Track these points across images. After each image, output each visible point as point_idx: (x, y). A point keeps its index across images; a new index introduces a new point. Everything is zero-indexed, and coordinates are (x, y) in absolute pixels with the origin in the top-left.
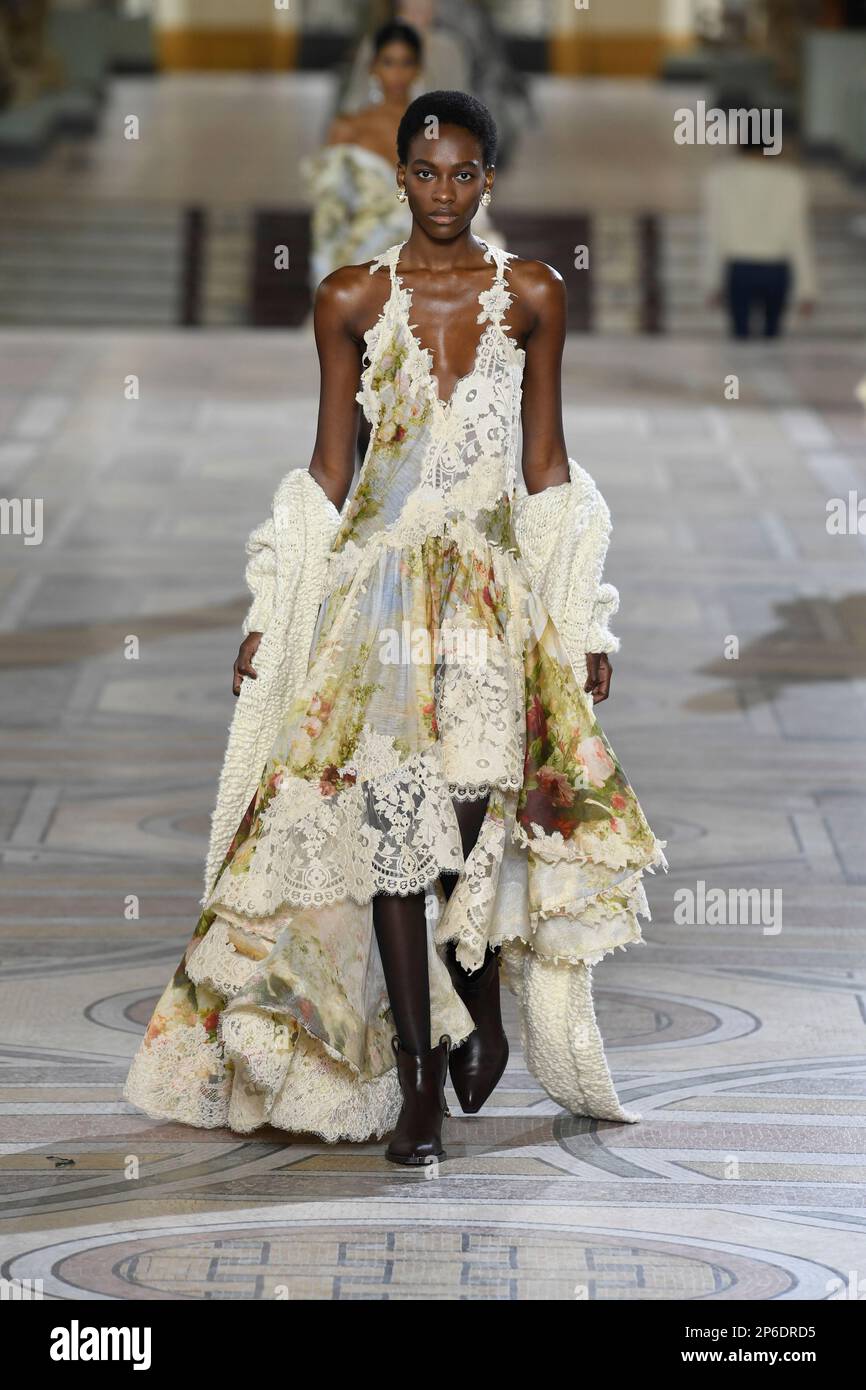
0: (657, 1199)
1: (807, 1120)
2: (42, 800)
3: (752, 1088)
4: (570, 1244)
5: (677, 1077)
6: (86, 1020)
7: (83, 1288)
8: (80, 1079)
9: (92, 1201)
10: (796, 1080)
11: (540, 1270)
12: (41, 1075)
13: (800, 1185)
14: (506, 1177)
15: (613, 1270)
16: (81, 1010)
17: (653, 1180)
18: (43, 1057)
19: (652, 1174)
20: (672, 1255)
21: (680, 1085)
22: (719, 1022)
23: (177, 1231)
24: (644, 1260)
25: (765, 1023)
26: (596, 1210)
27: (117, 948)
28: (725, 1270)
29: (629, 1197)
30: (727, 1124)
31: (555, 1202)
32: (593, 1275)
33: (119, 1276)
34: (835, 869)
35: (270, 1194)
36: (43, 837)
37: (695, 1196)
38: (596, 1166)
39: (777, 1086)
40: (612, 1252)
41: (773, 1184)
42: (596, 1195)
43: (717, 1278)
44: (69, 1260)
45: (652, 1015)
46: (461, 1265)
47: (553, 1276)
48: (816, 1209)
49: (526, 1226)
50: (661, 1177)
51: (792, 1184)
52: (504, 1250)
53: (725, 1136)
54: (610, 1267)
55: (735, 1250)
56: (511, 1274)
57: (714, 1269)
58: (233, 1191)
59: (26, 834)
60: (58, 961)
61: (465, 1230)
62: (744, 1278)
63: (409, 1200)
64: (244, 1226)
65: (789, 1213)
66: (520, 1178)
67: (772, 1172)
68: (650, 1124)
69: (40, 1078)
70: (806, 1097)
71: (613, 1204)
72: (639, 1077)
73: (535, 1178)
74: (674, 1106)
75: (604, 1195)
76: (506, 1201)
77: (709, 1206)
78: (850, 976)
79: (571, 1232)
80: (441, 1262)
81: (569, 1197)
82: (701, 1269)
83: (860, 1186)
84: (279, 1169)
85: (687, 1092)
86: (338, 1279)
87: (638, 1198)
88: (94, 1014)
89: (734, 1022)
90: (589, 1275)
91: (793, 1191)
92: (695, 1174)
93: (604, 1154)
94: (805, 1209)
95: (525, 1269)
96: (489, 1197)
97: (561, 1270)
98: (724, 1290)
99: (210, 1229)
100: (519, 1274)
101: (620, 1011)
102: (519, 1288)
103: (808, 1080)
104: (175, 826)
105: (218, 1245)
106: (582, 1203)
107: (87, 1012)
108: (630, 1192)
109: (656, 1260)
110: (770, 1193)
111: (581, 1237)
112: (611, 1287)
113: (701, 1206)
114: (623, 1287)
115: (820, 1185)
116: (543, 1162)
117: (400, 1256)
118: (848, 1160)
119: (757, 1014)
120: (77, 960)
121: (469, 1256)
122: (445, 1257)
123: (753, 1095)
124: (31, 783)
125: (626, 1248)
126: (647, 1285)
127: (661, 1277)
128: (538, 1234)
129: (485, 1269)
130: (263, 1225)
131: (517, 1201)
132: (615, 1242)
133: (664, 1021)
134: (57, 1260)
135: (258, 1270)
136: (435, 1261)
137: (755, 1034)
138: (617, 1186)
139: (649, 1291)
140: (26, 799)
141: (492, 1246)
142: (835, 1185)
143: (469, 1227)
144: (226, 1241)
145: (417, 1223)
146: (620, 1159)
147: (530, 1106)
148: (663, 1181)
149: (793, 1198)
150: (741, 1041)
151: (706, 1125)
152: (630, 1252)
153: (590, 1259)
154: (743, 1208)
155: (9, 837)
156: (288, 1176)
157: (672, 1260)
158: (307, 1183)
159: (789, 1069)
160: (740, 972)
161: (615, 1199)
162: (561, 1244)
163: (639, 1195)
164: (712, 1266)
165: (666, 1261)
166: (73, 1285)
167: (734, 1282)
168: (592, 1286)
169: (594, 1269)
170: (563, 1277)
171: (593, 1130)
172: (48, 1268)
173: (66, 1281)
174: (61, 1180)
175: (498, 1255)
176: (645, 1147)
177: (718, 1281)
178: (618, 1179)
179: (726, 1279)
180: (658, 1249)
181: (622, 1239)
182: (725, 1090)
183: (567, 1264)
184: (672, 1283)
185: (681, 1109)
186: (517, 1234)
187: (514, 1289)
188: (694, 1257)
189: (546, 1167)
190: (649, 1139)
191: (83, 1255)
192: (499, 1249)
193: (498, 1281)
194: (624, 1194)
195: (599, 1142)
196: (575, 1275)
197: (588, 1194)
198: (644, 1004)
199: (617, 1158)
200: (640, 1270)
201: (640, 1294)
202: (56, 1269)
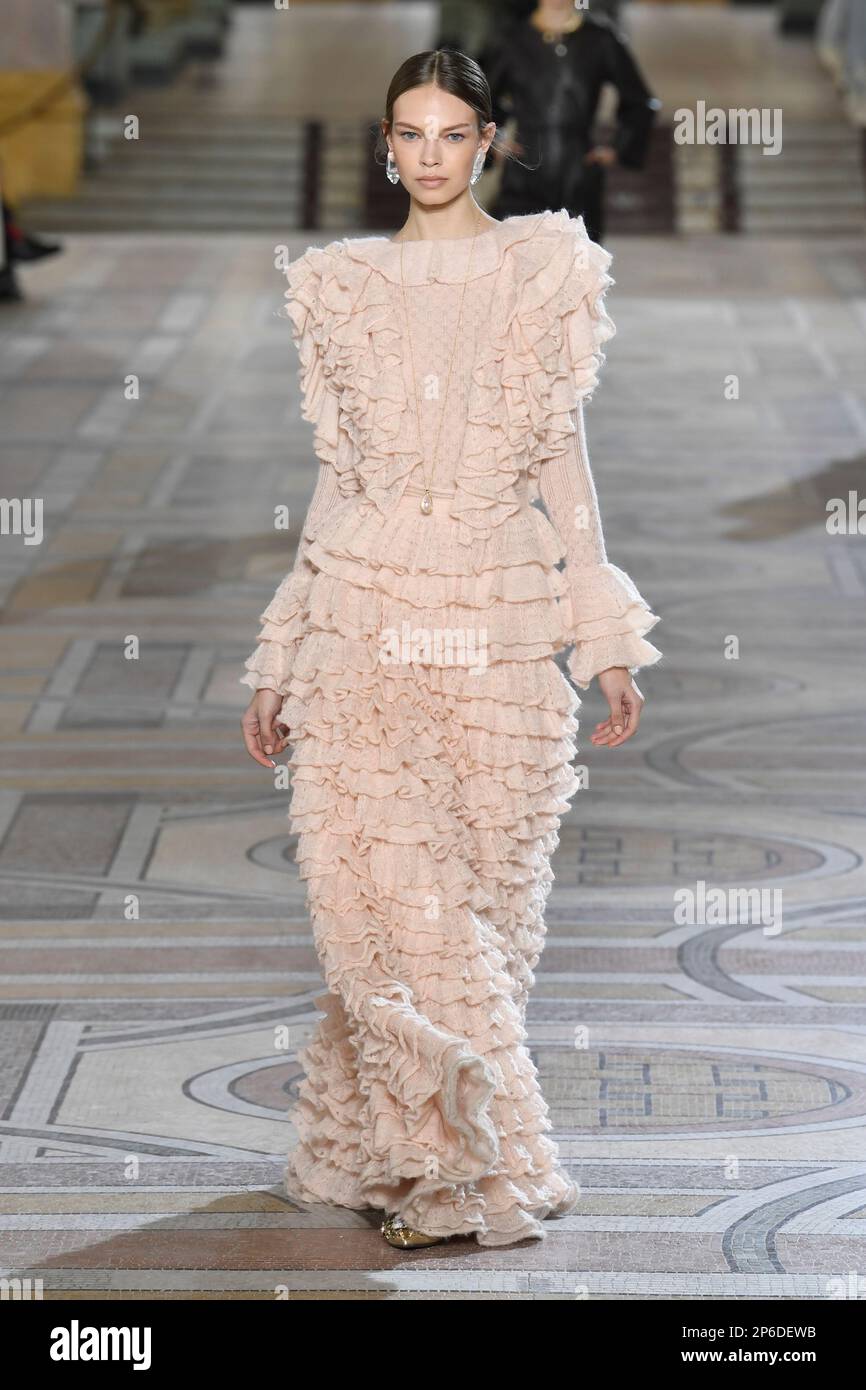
0: (775, 1020)
2: (199, 661)
4: (697, 1061)
5: (788, 909)
6: (249, 863)
7: (257, 1104)
8: (246, 914)
9: (261, 1025)
11: (672, 1085)
12: (210, 911)
14: (636, 1002)
15: (738, 1085)
16: (243, 853)
17: (771, 1004)
18: (211, 895)
19: (768, 998)
20: (791, 1071)
22: (822, 860)
24: (767, 1076)
26: (719, 1031)
28: (840, 1085)
29: (749, 1019)
30: (836, 952)
31: (683, 1024)
32: (720, 1089)
33: (290, 1093)
36: (202, 693)
37: (810, 1017)
38: (718, 990)
40: (736, 1069)
42: (719, 1017)
43: (832, 1090)
44: (243, 1080)
45: (762, 853)
46: (599, 1083)
47: (684, 1090)
49: (657, 1046)
50: (777, 1000)
52: (637, 1067)
53: (834, 962)
54: (735, 1082)
55: (846, 1066)
56: (645, 1089)
57: (830, 1083)
59: (185, 692)
60: (220, 808)
61: (601, 1050)
62: (858, 1092)
63: (549, 1022)
66: (650, 1002)
68: (765, 952)
69: (208, 915)
71: (733, 1025)
73: (662, 1002)
74: (784, 936)
75: (727, 1017)
76: (638, 1023)
77: (824, 1026)
79: (697, 1052)
80: (581, 1079)
81: (695, 1019)
82: (818, 1084)
85: (797, 923)
87: (757, 1019)
88: (256, 855)
89: (836, 859)
90: (715, 1090)
92: (809, 997)
93: (725, 980)
95: (658, 1085)
96: (622, 1019)
97: (690, 1085)
98: (840, 1102)
100: (653, 1089)
101: (734, 850)
102: (653, 1102)
106: (707, 1024)
107: (249, 854)
108: (749, 1015)
109: (777, 1076)
111: (707, 1056)
112: (737, 1101)
113: (815, 1026)
114: (748, 1101)
116: (669, 987)
119: (860, 850)
121: (605, 1073)
122: (584, 1074)
123: (857, 925)
124: (188, 647)
125: (748, 1065)
126: (769, 1098)
127: (782, 1091)
128: (668, 1053)
129: (621, 1085)
131: (647, 1023)
132: (738, 1059)
133: (774, 859)
134: (233, 1078)
136: (575, 1078)
137: (856, 872)
138: (738, 1009)
139: (773, 1103)
140: (184, 660)
141: (628, 1064)
143: (605, 1047)
145: (557, 1043)
146: (741, 984)
147: (656, 936)
148: (779, 1004)
150: (844, 877)
151: (817, 953)
152: (753, 1069)
153: (716, 1075)
154: (853, 1028)
155: (171, 693)
157: (792, 1076)
160: (841, 814)
161: (735, 1021)
162: (689, 1061)
163: (757, 1017)
164: (828, 1080)
165: (786, 1076)
166: (248, 1102)
167: (849, 1095)
168: (720, 1100)
169: (720, 1084)
170: (692, 1091)
171: (714, 958)
172: (224, 1086)
173: (242, 1099)
174: (231, 1006)
175: (633, 1072)
176: (762, 973)
177: (834, 1096)
178: (738, 1002)
179: (841, 1092)
180: (778, 1066)
181: (744, 1057)
182: (831, 921)
183: (696, 1080)
184: (792, 1096)
185: (794, 938)
186: (649, 1053)
187: (648, 1103)
188: (811, 1073)
189: (671, 992)
190: (765, 966)
191: (256, 1075)
192: (633, 1067)
193: (634, 1096)
194: (744, 1016)
195: (718, 969)
196: (704, 1090)
197: (710, 1016)
198: (756, 843)
199: (738, 984)
200: (762, 1085)
201: (763, 1106)
202: (232, 1087)
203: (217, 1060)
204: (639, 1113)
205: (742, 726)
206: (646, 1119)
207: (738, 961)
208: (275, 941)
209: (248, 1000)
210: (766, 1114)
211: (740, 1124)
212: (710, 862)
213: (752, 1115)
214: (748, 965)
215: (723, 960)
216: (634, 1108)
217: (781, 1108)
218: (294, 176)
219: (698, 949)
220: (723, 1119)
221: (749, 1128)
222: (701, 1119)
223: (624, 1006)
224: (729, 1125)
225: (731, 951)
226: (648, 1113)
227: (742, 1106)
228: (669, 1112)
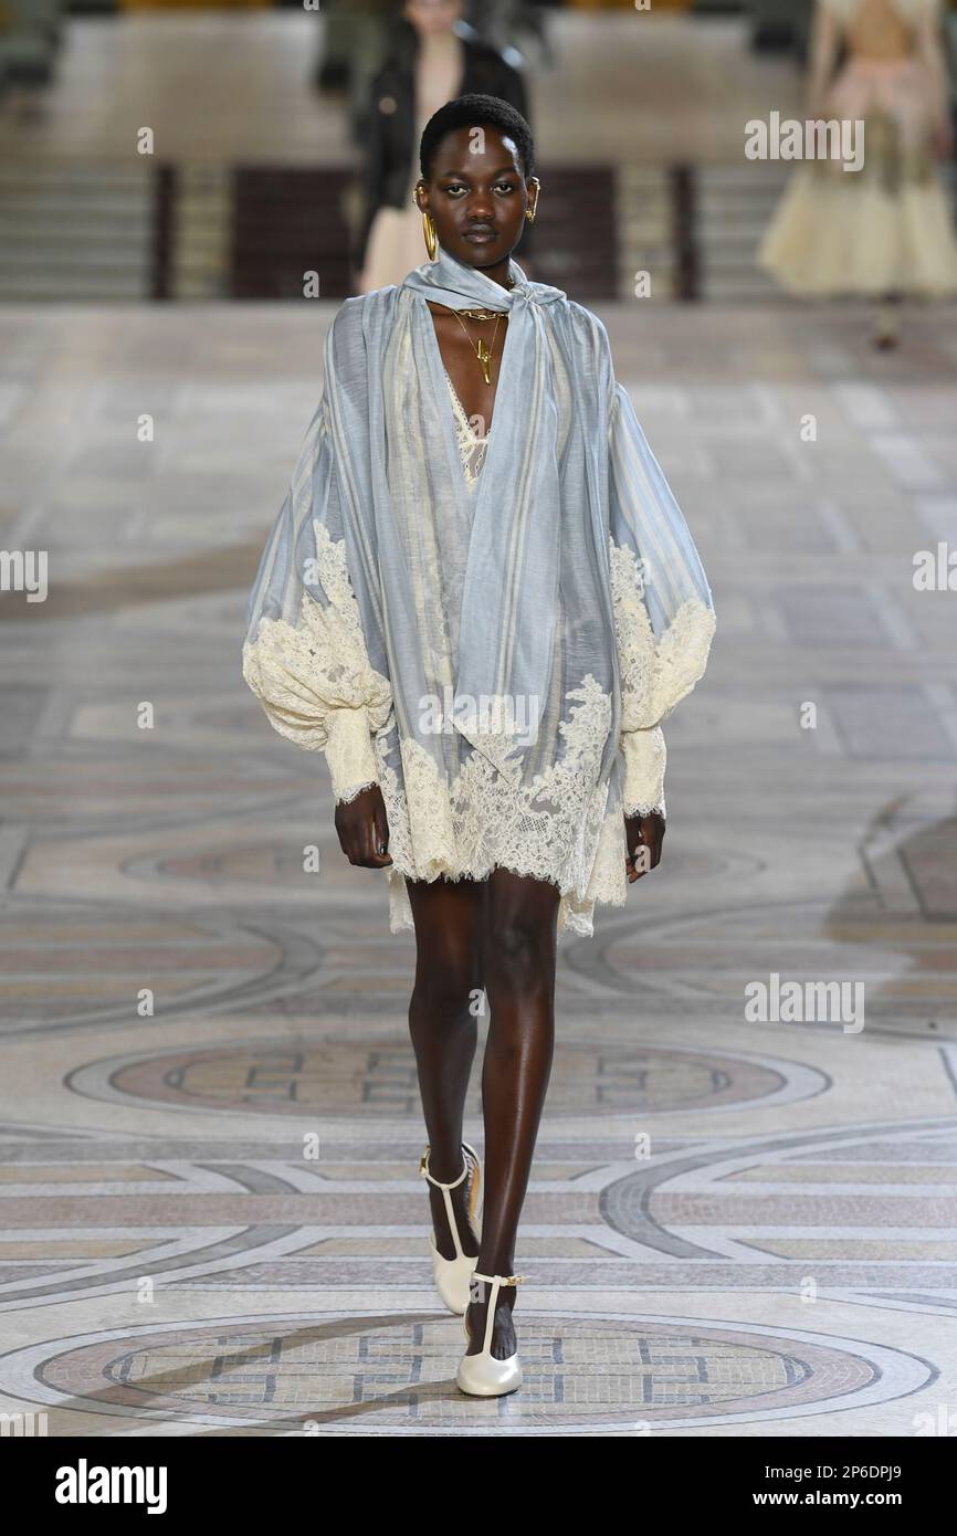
0: (719, 1282)
1: (887, 1190)
2: (9, 839)
3: (824, 1155)
4: (621, 1334)
5: (738, 1143)
6: (66, 1092)
7: (70, 1393)
8: (61, 1156)
9: (77, 1294)
10: (874, 1146)
11: (590, 1364)
12: (16, 1153)
13: (880, 1263)
14: (547, 1260)
15: (671, 1363)
16: (59, 1079)
17: (714, 1261)
18: (19, 1132)
19: (712, 1254)
20: (737, 1345)
21: (742, 1153)
22: (784, 1081)
23: (175, 1327)
24: (707, 1352)
25: (836, 1080)
26: (651, 1296)
27: (98, 1007)
28: (798, 1362)
29: (687, 1280)
30: (797, 1196)
31: (604, 1288)
32: (650, 1368)
33: (111, 1378)
34: (912, 905)
35: (281, 1284)
36: (12, 882)
37: (763, 1277)
38: (650, 1246)
39: (851, 1153)
40: (670, 1342)
41: (850, 1263)
42: (649, 1279)
43: (789, 1369)
44: (54, 1363)
45: (708, 1074)
47: (603, 1371)
48: (901, 1291)
49: (572, 1316)
50: (721, 1256)
51: (872, 1263)
52: (547, 1342)
53: (794, 1209)
54: (668, 1359)
55: (808, 1338)
56: (556, 1370)
57: (785, 1360)
58: (239, 1281)
60: (31, 1023)
62: (820, 1370)
64: (252, 1320)
65: (869, 1295)
66: (564, 1260)
67: (848, 1249)
68: (708, 1197)
69: (13, 1157)
70: (885, 1164)
71: (669, 1288)
72: (694, 1145)
73: (580, 1261)
74: (734, 1177)
75: (659, 1278)
76: (549, 1287)
77: (780, 1289)
78: (933, 1026)
79: (623, 1321)
81: (619, 1282)
82: (771, 1361)
83: (949, 1264)
84: (288, 1255)
85: (749, 1161)
86: (359, 1378)
87: (697, 1281)
88: (75, 1082)
89: (800, 1081)
90: (642, 1369)
91: (873, 1271)
92: (761, 1253)
93: (658, 1232)
94: (888, 1290)
95: (572, 1363)
97: (612, 1363)
98: (798, 1383)
99: (213, 1324)
100: (565, 1369)
101: (672, 1071)
102: (565, 1385)
103: (887, 1145)
104: (161, 868)
105: (222, 1341)
106: (633, 1288)
107: (67, 1081)
108: (688, 1275)
109: (719, 1351)
110: (849, 1274)
111: (634, 1327)
112: (669, 1382)
113: (768, 1289)
114: (683, 1383)
115: (905, 1263)
116: (588, 1242)
117: (429, 1352)
118: (934, 1235)
119: (828, 1069)
120: (53, 1022)
123: (823, 1163)
125: (684, 1338)
126: (710, 1379)
127: (726, 1371)
128: (585, 1324)
130: (274, 1318)
131: (560, 1287)
132: (672, 1331)
133: (722, 1081)
134: (40, 1361)
135: (268, 1369)
137: (824, 1097)
138: (673, 1268)
139: (713, 1386)
141: (534, 1338)
142: (922, 1263)
144: (231, 1337)
146: (677, 1238)
147: (573, 1179)
148: (725, 1261)
149: (873, 1279)
150: (809, 1102)
151: (773, 1198)
152: (690, 1343)
153: (644, 1351)
156: (300, 1263)
157: (739, 1351)
158: (321, 1270)
159: (865, 1133)
161: (672, 1283)
162: (611, 1334)
163: (697, 1278)
164: (783, 1356)
165: (731, 1352)
166: (59, 1390)
167: (809, 1374)
168: (648, 1381)
169: (649, 1363)
170: (614, 1371)
171: (645, 1206)
172: (30, 1371)
173: (51, 1386)
174: (41, 1271)
175: (541, 1348)
176: (705, 1223)
177: (790, 1374)
178: (673, 1260)
179: (799, 1371)
180: (721, 1339)
181: (680, 1328)
182: (792, 1158)
183: (620, 1357)
184: (737, 1376)
185: (744, 1180)
186: (560, 1323)
187: (559, 1386)
188: (763, 1347)
189: (592, 1248)
190: (710, 1215)
191: (69, 1356)
192: (543, 1342)
193: (541, 1378)
194: (681, 1276)
195: (651, 1219)
196: (629, 1370)
197: (641, 1278)
198: (700, 1062)
199: (673, 1237)
200: (702, 1362)
201: (702, 1388)
202: (39, 1372)
203: (21, 1339)
204: (548, 1399)
205: (688, 915)
206: (556, 1407)
207: (675, 1208)
208: (97, 1189)
209: (61, 1262)
210: (705, 1398)
211: (673, 1412)
212: (642, 1086)
213: (688, 1399)
214: (687, 1214)
215: (655, 1207)
216: (541, 1392)
217: (724, 1392)
218: (141, 233)
219: (625, 1195)
220: (652, 1406)
221: (684, 1417)
222: (625, 1406)
223: (531, 1266)
224: (661, 1412)
225: (666, 1195)
226: (559, 1399)
227: (676, 1389)
228: (586, 1397)
